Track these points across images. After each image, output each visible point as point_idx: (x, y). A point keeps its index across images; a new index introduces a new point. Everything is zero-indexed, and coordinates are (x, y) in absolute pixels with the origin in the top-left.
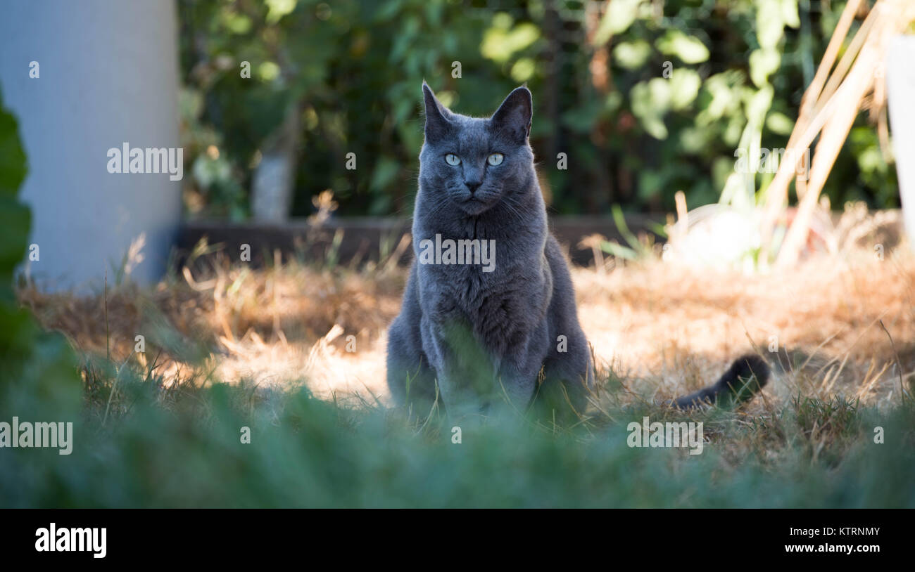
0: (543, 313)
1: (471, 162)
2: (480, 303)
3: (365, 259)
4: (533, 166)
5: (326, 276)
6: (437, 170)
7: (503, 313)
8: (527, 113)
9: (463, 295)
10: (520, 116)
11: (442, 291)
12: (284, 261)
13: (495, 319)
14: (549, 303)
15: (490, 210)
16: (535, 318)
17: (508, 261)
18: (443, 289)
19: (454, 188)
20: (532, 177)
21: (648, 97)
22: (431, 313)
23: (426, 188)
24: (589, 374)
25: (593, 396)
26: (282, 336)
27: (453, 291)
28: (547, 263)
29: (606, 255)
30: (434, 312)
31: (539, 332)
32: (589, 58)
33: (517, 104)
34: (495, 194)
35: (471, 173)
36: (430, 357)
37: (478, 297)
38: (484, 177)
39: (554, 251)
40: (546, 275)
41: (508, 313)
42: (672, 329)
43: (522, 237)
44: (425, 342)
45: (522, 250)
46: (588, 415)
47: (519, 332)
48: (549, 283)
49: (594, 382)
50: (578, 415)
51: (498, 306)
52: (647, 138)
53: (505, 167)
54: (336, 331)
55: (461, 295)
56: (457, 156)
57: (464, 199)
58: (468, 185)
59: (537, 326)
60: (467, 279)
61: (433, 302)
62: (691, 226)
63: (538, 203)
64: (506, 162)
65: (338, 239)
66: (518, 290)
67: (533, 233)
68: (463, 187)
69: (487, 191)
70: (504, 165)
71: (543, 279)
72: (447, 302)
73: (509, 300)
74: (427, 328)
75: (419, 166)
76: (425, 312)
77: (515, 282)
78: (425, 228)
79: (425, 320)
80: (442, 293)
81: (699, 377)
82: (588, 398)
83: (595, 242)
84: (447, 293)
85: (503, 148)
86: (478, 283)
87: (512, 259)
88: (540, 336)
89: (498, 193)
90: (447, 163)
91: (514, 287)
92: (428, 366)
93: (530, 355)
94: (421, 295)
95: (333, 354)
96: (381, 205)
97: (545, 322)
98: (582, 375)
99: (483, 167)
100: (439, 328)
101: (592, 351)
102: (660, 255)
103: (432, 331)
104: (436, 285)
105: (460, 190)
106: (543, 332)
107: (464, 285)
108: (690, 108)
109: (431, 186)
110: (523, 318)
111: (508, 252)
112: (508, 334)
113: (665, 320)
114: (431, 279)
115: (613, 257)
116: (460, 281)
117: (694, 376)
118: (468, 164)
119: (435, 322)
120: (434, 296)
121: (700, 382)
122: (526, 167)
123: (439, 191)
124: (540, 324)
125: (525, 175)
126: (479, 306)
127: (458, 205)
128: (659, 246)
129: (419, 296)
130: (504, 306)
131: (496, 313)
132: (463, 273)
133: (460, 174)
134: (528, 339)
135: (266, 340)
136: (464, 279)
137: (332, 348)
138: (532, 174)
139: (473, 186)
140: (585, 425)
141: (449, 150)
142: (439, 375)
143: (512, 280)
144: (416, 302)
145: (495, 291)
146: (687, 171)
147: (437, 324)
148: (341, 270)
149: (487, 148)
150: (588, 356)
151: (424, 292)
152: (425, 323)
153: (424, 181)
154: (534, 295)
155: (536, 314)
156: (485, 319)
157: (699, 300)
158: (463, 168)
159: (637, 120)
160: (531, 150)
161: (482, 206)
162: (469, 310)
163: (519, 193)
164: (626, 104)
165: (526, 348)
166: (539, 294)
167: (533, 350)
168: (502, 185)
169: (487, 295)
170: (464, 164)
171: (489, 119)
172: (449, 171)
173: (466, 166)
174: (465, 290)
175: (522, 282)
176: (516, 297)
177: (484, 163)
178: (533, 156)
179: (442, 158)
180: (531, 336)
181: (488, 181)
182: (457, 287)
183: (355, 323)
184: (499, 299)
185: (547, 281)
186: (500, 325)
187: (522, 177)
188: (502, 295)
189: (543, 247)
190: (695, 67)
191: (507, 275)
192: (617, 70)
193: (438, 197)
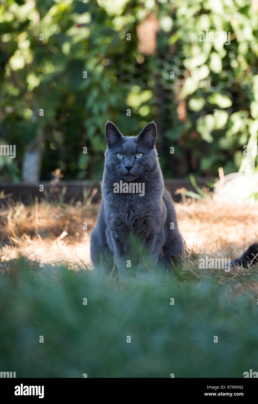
0: (162, 225)
1: (128, 157)
2: (133, 222)
3: (76, 200)
4: (157, 159)
5: (59, 208)
6: (112, 160)
7: (144, 226)
8: (154, 135)
9: (126, 218)
10: (151, 136)
11: (116, 216)
12: (40, 202)
13: (140, 229)
14: (165, 221)
15: (137, 179)
16: (158, 228)
17: (146, 202)
18: (116, 215)
19: (120, 169)
20: (156, 164)
21: (204, 124)
22: (111, 226)
23: (108, 169)
24: (184, 253)
25: (185, 263)
26: (39, 236)
27: (121, 216)
28: (164, 202)
29: (187, 197)
30: (112, 226)
31: (160, 234)
32: (177, 106)
33: (149, 130)
34: (139, 172)
35: (127, 162)
36: (110, 246)
37: (133, 219)
38: (134, 164)
39: (167, 197)
40: (163, 208)
41: (147, 226)
42: (219, 231)
43: (153, 191)
44: (108, 240)
45: (153, 197)
46: (183, 272)
47: (152, 235)
48: (165, 212)
49: (185, 257)
50: (179, 272)
51: (142, 223)
52: (204, 142)
53: (143, 159)
54: (65, 234)
55: (125, 218)
56: (121, 154)
57: (124, 174)
58: (126, 167)
59: (159, 231)
60: (128, 211)
61: (112, 221)
62: (226, 182)
63: (160, 176)
64: (144, 157)
65: (64, 191)
66: (151, 215)
67: (158, 190)
68: (124, 168)
69: (135, 170)
70: (143, 158)
71: (162, 210)
72: (118, 222)
73: (147, 220)
74: (109, 233)
75: (105, 159)
76: (108, 226)
77: (150, 212)
78: (108, 188)
79: (108, 230)
80: (116, 217)
81: (233, 254)
82: (183, 264)
83: (182, 191)
84: (118, 217)
85: (143, 151)
86: (133, 213)
87: (148, 201)
88: (161, 236)
89: (140, 171)
90: (117, 157)
91: (149, 214)
92: (110, 250)
93: (156, 245)
94: (106, 218)
95: (63, 244)
96: (82, 175)
97: (163, 230)
98: (180, 253)
99: (133, 159)
100: (114, 233)
101: (185, 242)
102: (212, 197)
103: (111, 234)
104: (113, 213)
105: (123, 170)
106: (163, 235)
107: (126, 213)
108: (223, 128)
109: (110, 168)
110: (153, 228)
111: (146, 198)
112: (146, 235)
113: (215, 227)
114: (111, 211)
115: (191, 198)
116: (124, 212)
117: (231, 253)
118: (127, 158)
119: (113, 230)
120: (113, 219)
121: (234, 255)
122: (154, 159)
123: (114, 170)
124: (161, 231)
125: (153, 162)
126: (133, 223)
127: (122, 177)
128: (211, 193)
129: (105, 219)
130: (144, 223)
131: (141, 226)
132: (126, 208)
133: (123, 162)
134: (156, 237)
135: (31, 239)
136: (126, 211)
137: (62, 242)
138: (157, 162)
139: (129, 168)
140: (182, 277)
141: (118, 151)
142: (115, 254)
143: (148, 211)
144: (104, 221)
145: (140, 216)
146: (222, 157)
147: (114, 231)
148: (65, 205)
149: (135, 151)
150: (183, 245)
151: (107, 217)
152: (108, 231)
153: (107, 166)
154: (158, 218)
155: (159, 226)
156: (136, 229)
157: (230, 218)
158: (124, 160)
159: (199, 135)
160: (156, 151)
161: (133, 178)
162: (129, 225)
163: (150, 171)
164: (194, 127)
165: (155, 242)
166: (160, 217)
167: (158, 243)
168: (142, 167)
169: (137, 218)
170: (125, 158)
171: (136, 137)
172: (118, 161)
173: (126, 159)
174: (127, 216)
175: (153, 211)
176: (150, 218)
177: (134, 158)
178: (157, 154)
179: (115, 155)
180: (157, 236)
181: (135, 166)
182: (123, 214)
183: (73, 230)
184: (142, 219)
185: (164, 211)
186: (143, 231)
187: (151, 164)
188: (143, 218)
189: (162, 196)
190: (226, 109)
191: (146, 209)
192: (190, 112)
193: (113, 173)
